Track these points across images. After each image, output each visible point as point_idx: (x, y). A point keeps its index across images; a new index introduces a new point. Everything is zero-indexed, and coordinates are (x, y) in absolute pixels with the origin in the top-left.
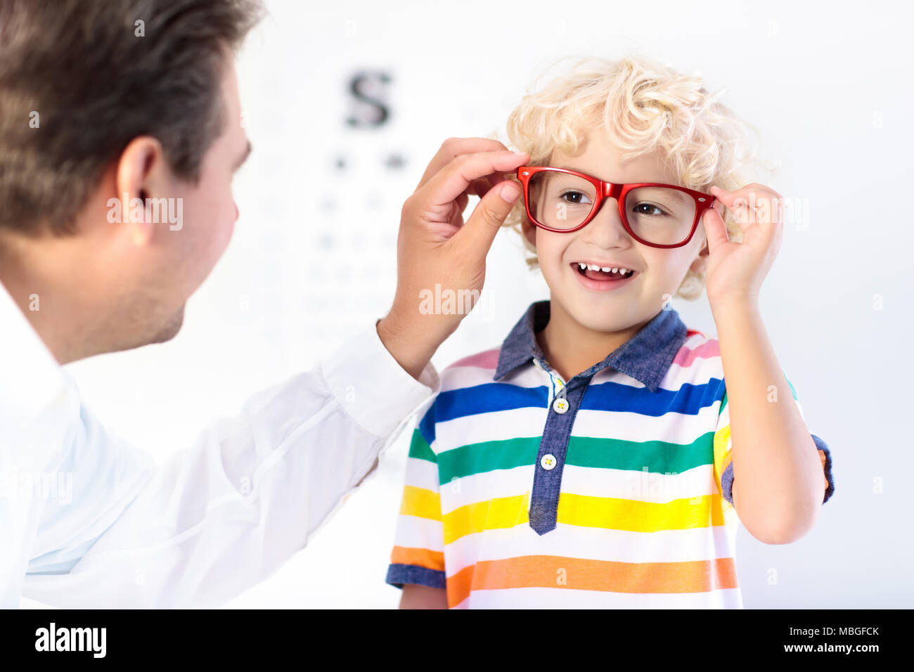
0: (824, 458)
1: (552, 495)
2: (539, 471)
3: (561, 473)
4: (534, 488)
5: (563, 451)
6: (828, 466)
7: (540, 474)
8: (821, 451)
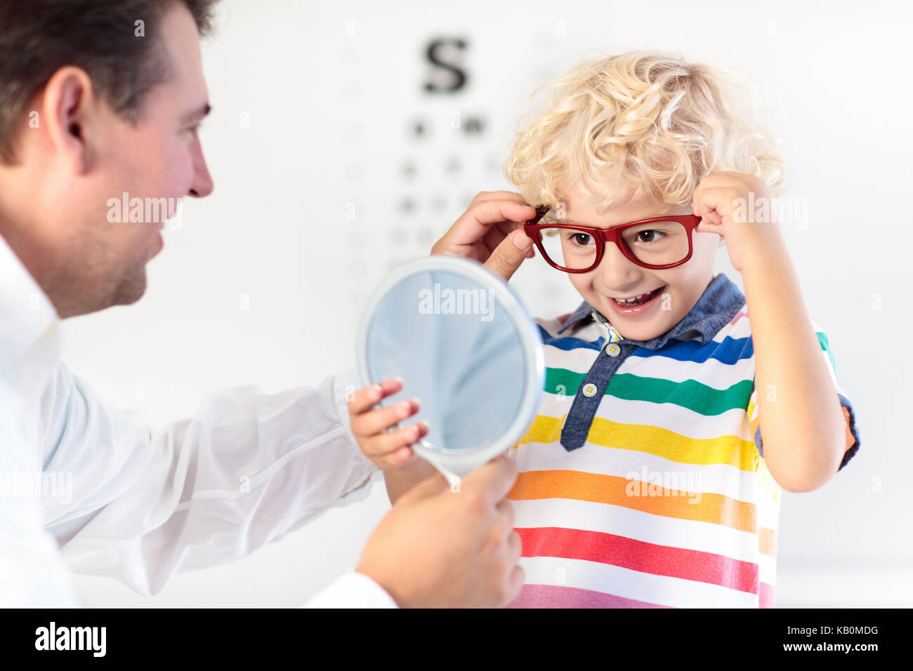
0: (848, 414)
1: (587, 416)
2: (579, 396)
3: (600, 401)
4: (571, 409)
5: (605, 383)
6: (851, 421)
7: (580, 400)
8: (845, 409)
